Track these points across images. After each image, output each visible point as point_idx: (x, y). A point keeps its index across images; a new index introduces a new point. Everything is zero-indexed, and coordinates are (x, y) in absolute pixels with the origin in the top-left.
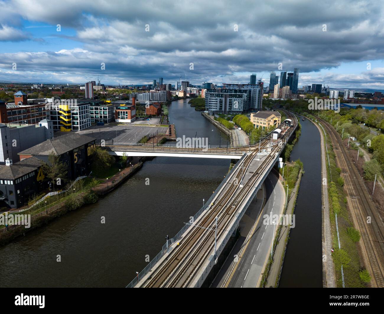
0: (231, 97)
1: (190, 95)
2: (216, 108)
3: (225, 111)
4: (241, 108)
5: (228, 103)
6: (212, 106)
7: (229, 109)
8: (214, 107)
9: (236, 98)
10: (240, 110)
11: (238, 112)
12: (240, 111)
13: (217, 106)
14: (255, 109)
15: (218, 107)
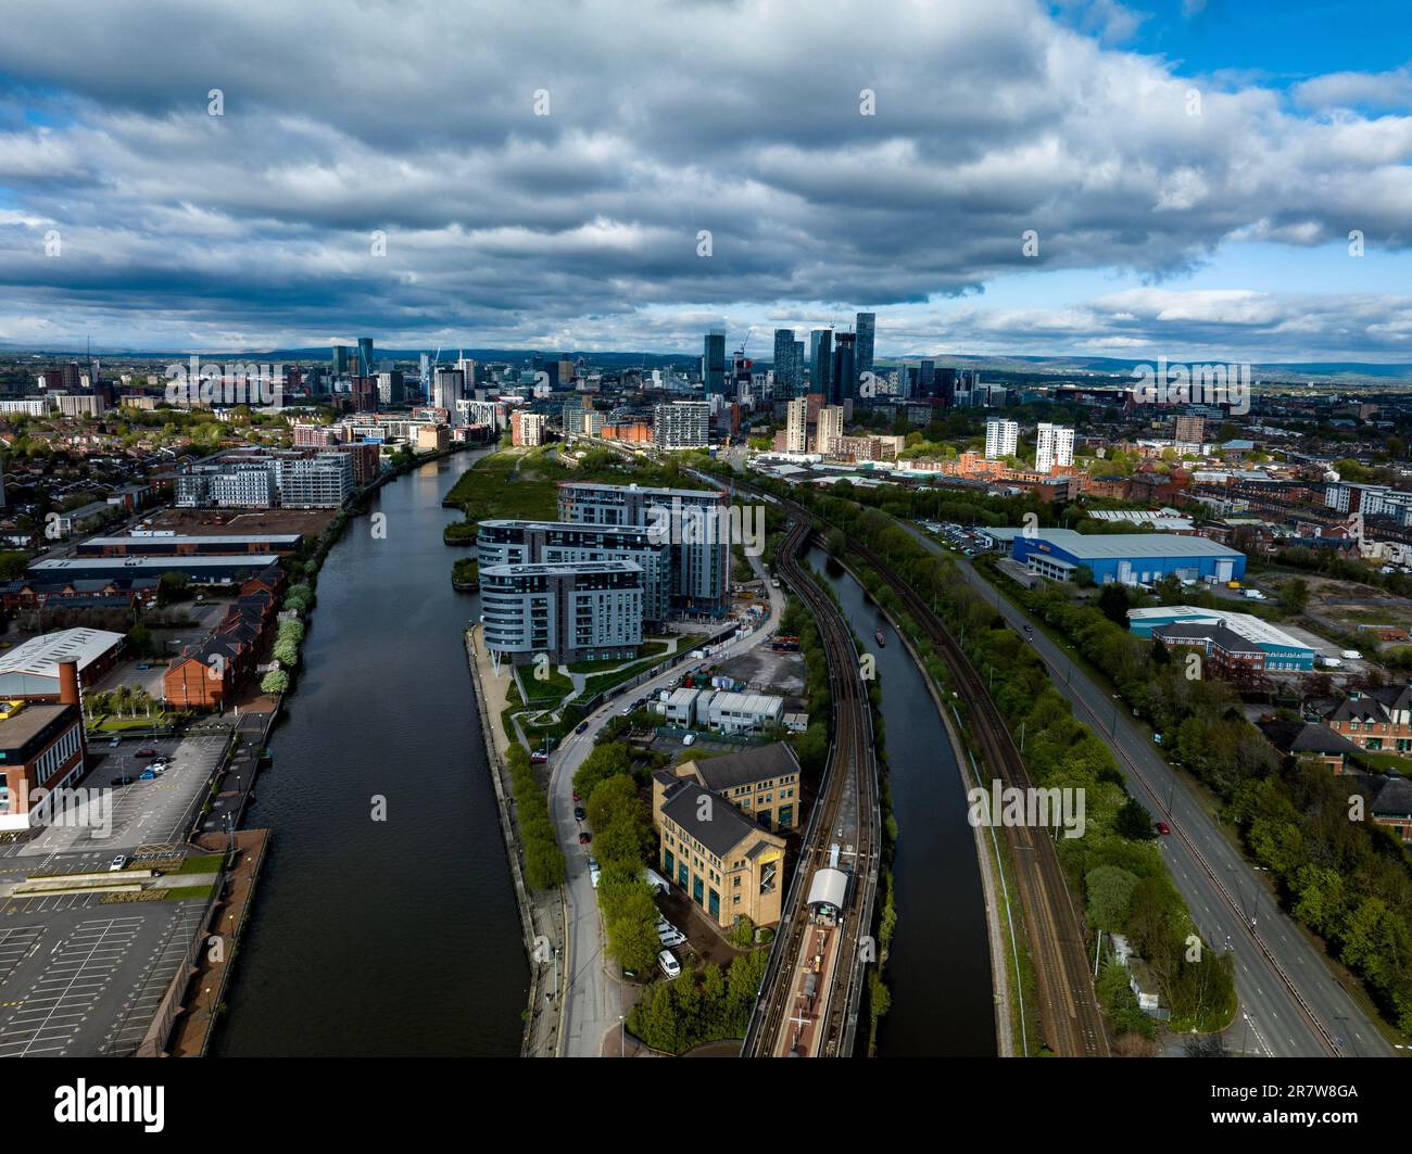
0: (586, 589)
1: (468, 433)
2: (518, 642)
3: (561, 650)
4: (631, 631)
5: (572, 616)
6: (499, 631)
7: (578, 640)
8: (510, 637)
9: (609, 592)
10: (627, 638)
11: (619, 647)
12: (630, 643)
13: (520, 632)
14: (700, 601)
15: (528, 637)
